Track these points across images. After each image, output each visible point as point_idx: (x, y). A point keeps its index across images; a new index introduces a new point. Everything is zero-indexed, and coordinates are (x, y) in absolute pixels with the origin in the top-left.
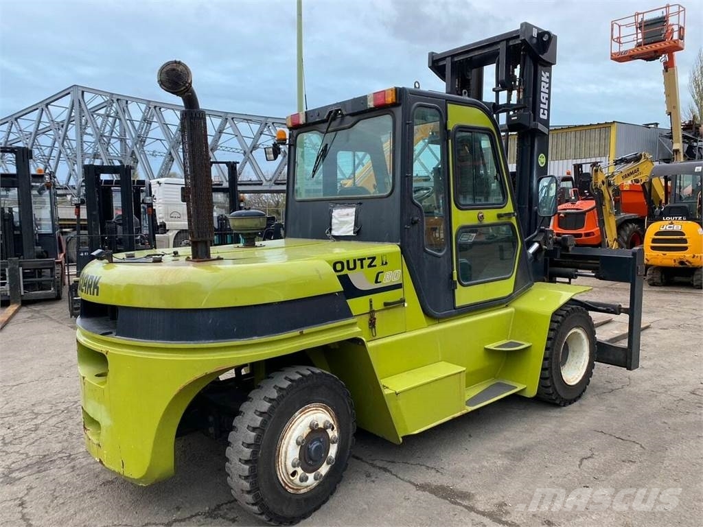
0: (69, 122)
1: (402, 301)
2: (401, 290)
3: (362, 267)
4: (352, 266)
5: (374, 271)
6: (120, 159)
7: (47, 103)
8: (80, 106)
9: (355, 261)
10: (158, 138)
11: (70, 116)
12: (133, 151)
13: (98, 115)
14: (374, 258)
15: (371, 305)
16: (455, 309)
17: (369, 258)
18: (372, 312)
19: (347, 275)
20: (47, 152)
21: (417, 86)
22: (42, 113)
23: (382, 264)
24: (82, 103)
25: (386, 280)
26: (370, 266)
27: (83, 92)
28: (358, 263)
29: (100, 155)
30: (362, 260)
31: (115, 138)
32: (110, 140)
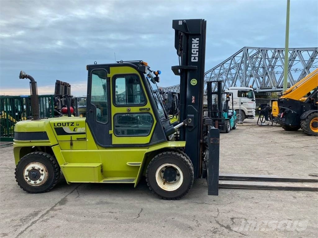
0: (241, 63)
1: (85, 139)
2: (85, 135)
3: (68, 125)
4: (64, 125)
5: (73, 127)
6: (262, 76)
7: (234, 56)
8: (246, 55)
9: (65, 123)
10: (279, 65)
11: (242, 61)
12: (267, 72)
13: (254, 58)
14: (73, 123)
15: (71, 138)
16: (111, 145)
17: (71, 123)
18: (71, 140)
19: (62, 128)
20: (234, 76)
21: (95, 63)
22: (232, 61)
23: (77, 125)
24: (247, 54)
25: (79, 130)
26: (71, 125)
27: (248, 49)
28: (67, 124)
29: (253, 75)
30: (68, 123)
31: (260, 67)
32: (258, 68)
